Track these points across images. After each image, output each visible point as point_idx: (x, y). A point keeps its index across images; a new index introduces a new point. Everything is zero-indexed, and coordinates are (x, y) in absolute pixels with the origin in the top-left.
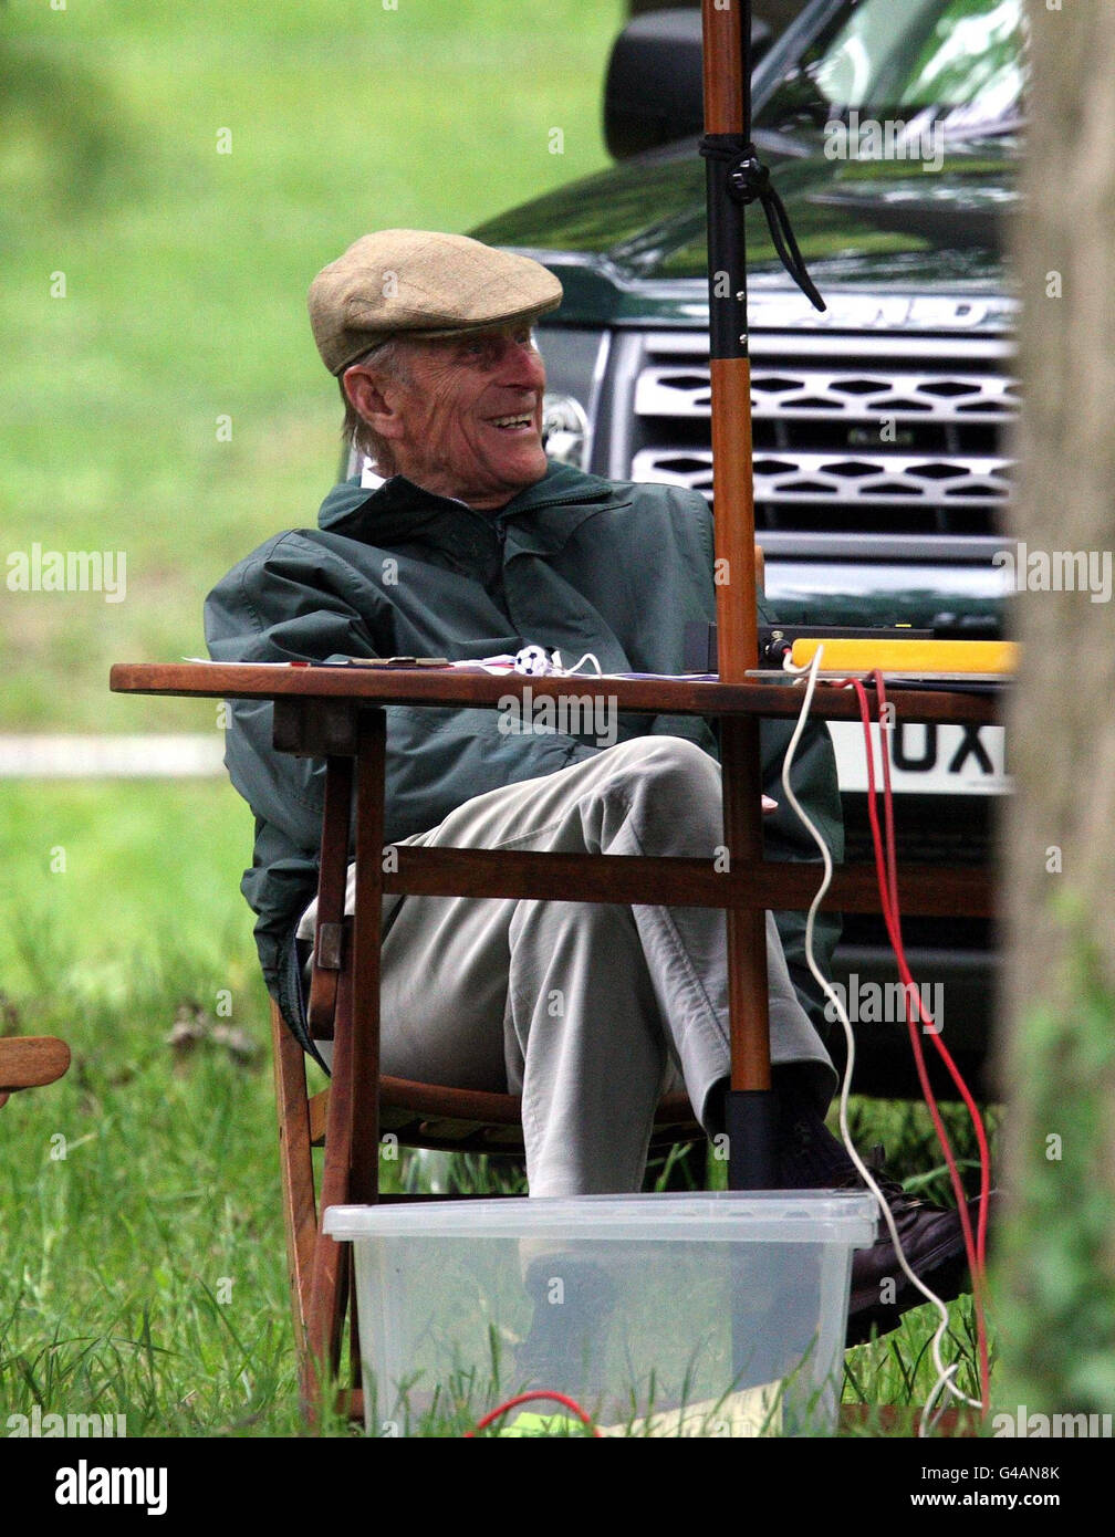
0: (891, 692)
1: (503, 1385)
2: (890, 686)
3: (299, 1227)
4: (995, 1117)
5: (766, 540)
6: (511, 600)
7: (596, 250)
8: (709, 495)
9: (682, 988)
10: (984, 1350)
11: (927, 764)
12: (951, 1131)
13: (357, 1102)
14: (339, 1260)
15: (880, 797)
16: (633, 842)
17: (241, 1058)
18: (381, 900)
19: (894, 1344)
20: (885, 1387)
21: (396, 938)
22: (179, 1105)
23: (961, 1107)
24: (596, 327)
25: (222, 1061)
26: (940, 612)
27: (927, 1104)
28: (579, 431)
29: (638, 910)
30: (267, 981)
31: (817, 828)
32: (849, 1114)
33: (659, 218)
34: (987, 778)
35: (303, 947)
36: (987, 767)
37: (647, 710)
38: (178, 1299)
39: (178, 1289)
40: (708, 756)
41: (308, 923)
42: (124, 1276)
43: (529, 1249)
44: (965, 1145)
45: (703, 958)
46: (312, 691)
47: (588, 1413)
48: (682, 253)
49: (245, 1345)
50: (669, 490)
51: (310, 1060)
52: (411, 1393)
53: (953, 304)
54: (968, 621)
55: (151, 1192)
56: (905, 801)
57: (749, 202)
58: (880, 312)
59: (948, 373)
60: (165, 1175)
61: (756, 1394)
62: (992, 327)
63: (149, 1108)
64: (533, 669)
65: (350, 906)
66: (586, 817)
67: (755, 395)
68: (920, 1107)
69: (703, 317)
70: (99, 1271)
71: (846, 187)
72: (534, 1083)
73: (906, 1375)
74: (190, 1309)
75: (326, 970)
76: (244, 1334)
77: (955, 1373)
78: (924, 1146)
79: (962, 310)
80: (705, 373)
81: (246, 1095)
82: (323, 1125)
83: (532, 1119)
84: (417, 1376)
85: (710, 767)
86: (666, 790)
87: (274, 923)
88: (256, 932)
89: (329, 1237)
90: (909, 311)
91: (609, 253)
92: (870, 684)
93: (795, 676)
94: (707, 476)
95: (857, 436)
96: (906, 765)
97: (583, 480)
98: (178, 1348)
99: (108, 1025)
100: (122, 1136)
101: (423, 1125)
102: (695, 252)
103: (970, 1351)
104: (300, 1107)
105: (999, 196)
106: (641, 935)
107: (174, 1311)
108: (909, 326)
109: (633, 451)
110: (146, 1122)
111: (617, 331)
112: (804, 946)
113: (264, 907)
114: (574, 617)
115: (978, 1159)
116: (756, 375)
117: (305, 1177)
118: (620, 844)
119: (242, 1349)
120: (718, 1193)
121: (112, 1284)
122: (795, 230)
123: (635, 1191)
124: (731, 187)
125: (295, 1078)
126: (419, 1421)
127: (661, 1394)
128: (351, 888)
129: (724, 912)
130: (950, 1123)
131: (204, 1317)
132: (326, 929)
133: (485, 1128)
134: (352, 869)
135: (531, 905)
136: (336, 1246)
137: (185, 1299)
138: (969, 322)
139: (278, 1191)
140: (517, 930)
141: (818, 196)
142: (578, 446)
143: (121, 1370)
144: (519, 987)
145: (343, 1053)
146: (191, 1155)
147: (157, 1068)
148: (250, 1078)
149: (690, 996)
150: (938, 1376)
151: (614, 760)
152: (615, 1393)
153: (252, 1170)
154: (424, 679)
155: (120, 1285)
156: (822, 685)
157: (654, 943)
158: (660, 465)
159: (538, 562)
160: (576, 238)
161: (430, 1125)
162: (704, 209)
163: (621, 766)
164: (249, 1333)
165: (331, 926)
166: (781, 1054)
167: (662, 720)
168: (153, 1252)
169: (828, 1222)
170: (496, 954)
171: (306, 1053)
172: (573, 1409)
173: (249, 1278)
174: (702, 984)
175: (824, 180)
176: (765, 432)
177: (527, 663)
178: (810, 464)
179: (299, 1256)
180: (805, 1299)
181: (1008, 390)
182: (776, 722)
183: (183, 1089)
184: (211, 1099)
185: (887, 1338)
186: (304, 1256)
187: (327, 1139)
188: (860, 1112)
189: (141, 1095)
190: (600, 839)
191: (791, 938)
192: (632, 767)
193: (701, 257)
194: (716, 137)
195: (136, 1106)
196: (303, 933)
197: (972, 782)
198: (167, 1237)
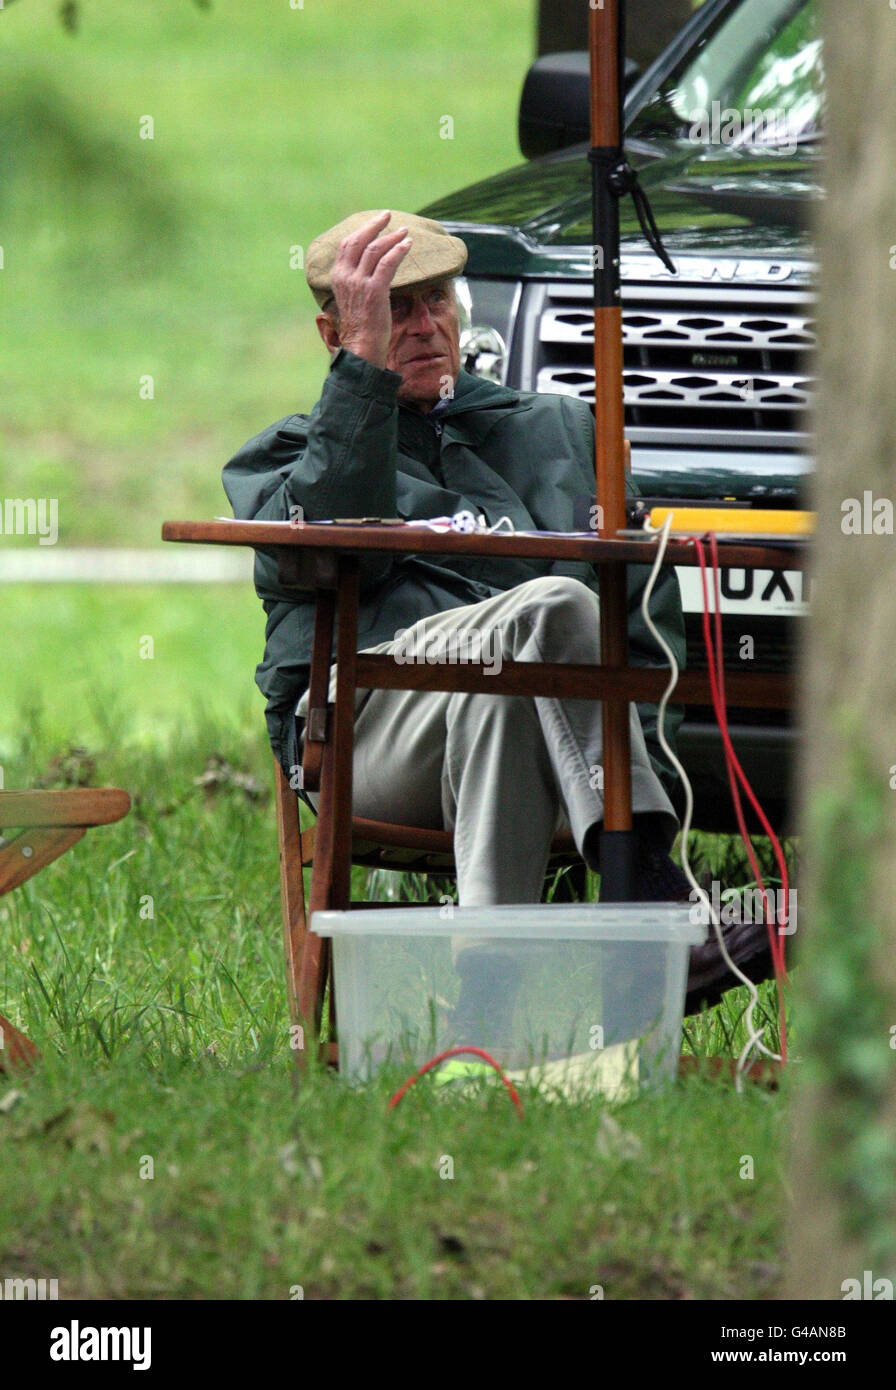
0: (722, 547)
1: (439, 1040)
2: (721, 543)
3: (293, 924)
4: (793, 847)
5: (633, 432)
6: (446, 476)
7: (513, 224)
8: (592, 400)
9: (569, 757)
10: (784, 1018)
11: (745, 594)
12: (760, 856)
13: (336, 838)
14: (322, 949)
15: (712, 616)
16: (536, 651)
17: (253, 797)
18: (354, 692)
19: (718, 1013)
20: (712, 1041)
21: (364, 721)
22: (208, 829)
23: (767, 839)
24: (512, 279)
25: (239, 800)
26: (756, 485)
27: (742, 835)
28: (499, 353)
29: (539, 701)
30: (273, 747)
31: (668, 643)
32: (689, 842)
33: (556, 202)
34: (789, 604)
35: (300, 722)
36: (788, 596)
37: (547, 558)
38: (206, 972)
39: (205, 965)
40: (589, 590)
41: (303, 705)
42: (166, 955)
43: (458, 943)
44: (770, 864)
45: (584, 736)
46: (307, 543)
47: (499, 1062)
48: (574, 225)
49: (253, 1008)
50: (562, 398)
51: (302, 803)
52: (373, 1050)
53: (767, 264)
54: (777, 491)
55: (187, 894)
56: (729, 619)
57: (622, 195)
58: (715, 270)
59: (764, 314)
60: (198, 881)
61: (619, 1049)
62: (793, 282)
63: (187, 833)
64: (465, 528)
65: (332, 696)
66: (502, 634)
67: (625, 328)
68: (738, 837)
69: (588, 272)
70: (149, 953)
71: (692, 180)
72: (462, 823)
73: (727, 1035)
74: (214, 980)
75: (316, 742)
76: (252, 998)
77: (763, 1035)
78: (741, 865)
79: (774, 269)
80: (590, 313)
81: (255, 823)
82: (311, 852)
83: (461, 849)
84: (378, 1035)
85: (592, 598)
86: (561, 616)
87: (281, 705)
88: (267, 712)
89: (314, 934)
90: (736, 270)
91: (522, 226)
92: (705, 541)
93: (653, 535)
94: (590, 386)
95: (697, 359)
96: (730, 594)
97: (499, 390)
98: (205, 1008)
99: (157, 771)
100: (167, 853)
101: (383, 852)
102: (583, 226)
103: (771, 1016)
104: (295, 839)
105: (799, 187)
106: (541, 719)
107: (203, 981)
108: (735, 280)
109: (538, 366)
110: (184, 844)
111: (526, 282)
112: (656, 726)
113: (272, 693)
114: (492, 488)
115: (780, 877)
116: (626, 314)
117: (298, 888)
118: (526, 654)
119: (250, 1011)
120: (594, 905)
121: (159, 963)
122: (654, 210)
123: (535, 902)
124: (609, 183)
125: (291, 815)
126: (377, 1066)
127: (551, 1049)
128: (333, 684)
129: (599, 705)
130: (758, 849)
131: (224, 986)
132: (315, 714)
133: (427, 855)
134: (334, 669)
135: (461, 697)
136: (320, 941)
137: (211, 972)
138: (777, 278)
139: (278, 894)
140: (453, 713)
141: (671, 186)
142: (499, 363)
143: (163, 1026)
144: (454, 754)
145: (326, 801)
146: (216, 867)
147: (193, 802)
148: (259, 813)
149: (575, 763)
150: (749, 1038)
151: (524, 594)
152: (518, 1047)
153: (260, 879)
154: (385, 535)
155: (164, 962)
156: (672, 541)
157: (549, 726)
158: (556, 378)
159: (466, 450)
160: (497, 214)
161: (388, 853)
162: (589, 195)
163: (529, 597)
164: (256, 998)
165: (318, 710)
166: (640, 806)
167: (559, 564)
168: (188, 937)
169: (672, 926)
170: (437, 731)
171: (299, 799)
172: (486, 1059)
173: (257, 957)
174: (584, 757)
175: (677, 175)
176: (632, 355)
177: (461, 523)
178: (664, 379)
179: (293, 946)
180: (655, 980)
181: (806, 327)
182: (638, 567)
183: (211, 819)
184: (230, 827)
185: (714, 1010)
186: (297, 948)
187: (314, 862)
188: (696, 841)
189: (182, 825)
190: (512, 648)
191: (647, 721)
192: (534, 600)
193: (588, 229)
194: (599, 148)
195: (177, 831)
196: (301, 712)
197: (777, 606)
198: (199, 928)
